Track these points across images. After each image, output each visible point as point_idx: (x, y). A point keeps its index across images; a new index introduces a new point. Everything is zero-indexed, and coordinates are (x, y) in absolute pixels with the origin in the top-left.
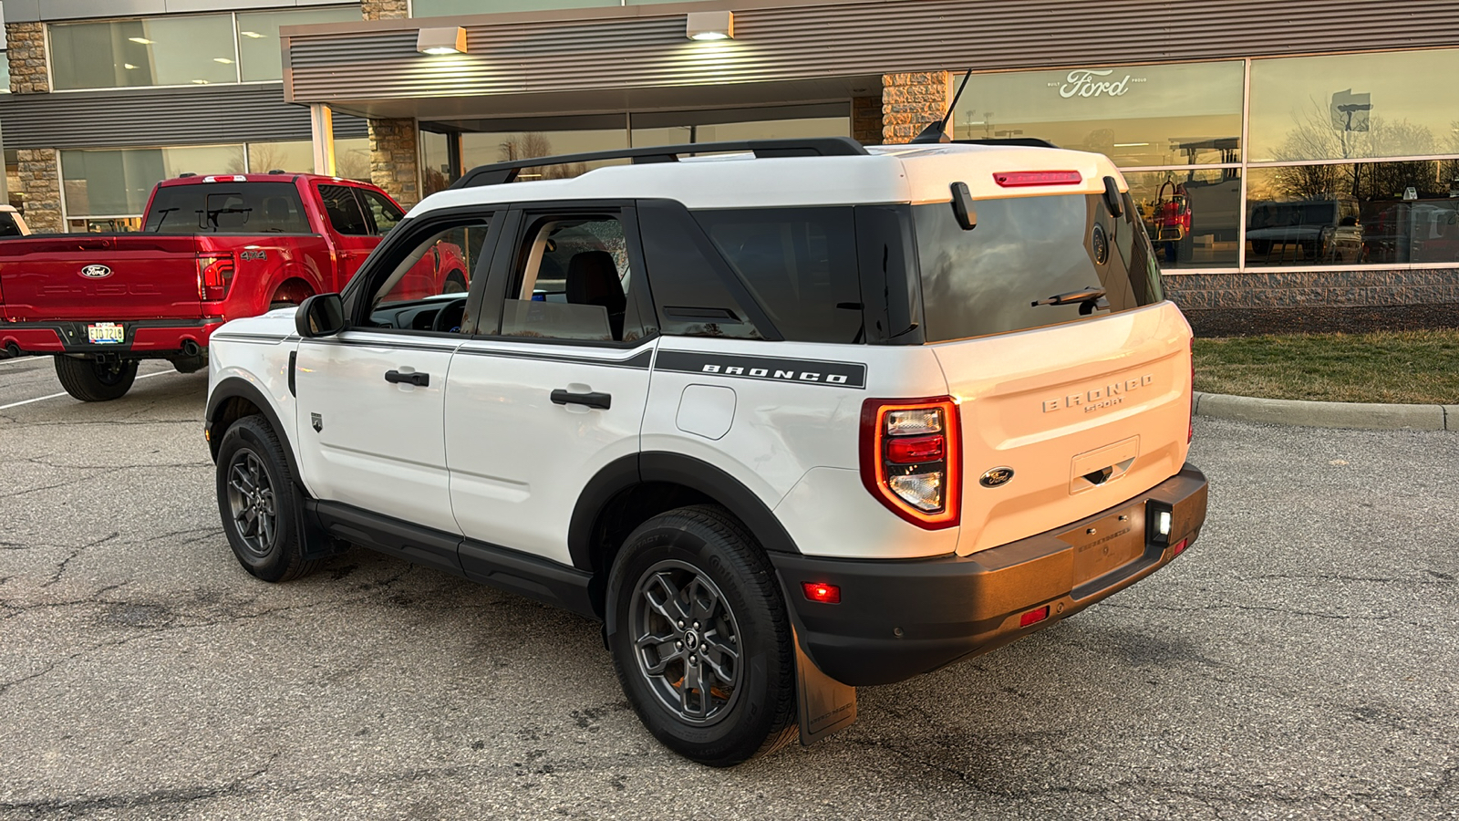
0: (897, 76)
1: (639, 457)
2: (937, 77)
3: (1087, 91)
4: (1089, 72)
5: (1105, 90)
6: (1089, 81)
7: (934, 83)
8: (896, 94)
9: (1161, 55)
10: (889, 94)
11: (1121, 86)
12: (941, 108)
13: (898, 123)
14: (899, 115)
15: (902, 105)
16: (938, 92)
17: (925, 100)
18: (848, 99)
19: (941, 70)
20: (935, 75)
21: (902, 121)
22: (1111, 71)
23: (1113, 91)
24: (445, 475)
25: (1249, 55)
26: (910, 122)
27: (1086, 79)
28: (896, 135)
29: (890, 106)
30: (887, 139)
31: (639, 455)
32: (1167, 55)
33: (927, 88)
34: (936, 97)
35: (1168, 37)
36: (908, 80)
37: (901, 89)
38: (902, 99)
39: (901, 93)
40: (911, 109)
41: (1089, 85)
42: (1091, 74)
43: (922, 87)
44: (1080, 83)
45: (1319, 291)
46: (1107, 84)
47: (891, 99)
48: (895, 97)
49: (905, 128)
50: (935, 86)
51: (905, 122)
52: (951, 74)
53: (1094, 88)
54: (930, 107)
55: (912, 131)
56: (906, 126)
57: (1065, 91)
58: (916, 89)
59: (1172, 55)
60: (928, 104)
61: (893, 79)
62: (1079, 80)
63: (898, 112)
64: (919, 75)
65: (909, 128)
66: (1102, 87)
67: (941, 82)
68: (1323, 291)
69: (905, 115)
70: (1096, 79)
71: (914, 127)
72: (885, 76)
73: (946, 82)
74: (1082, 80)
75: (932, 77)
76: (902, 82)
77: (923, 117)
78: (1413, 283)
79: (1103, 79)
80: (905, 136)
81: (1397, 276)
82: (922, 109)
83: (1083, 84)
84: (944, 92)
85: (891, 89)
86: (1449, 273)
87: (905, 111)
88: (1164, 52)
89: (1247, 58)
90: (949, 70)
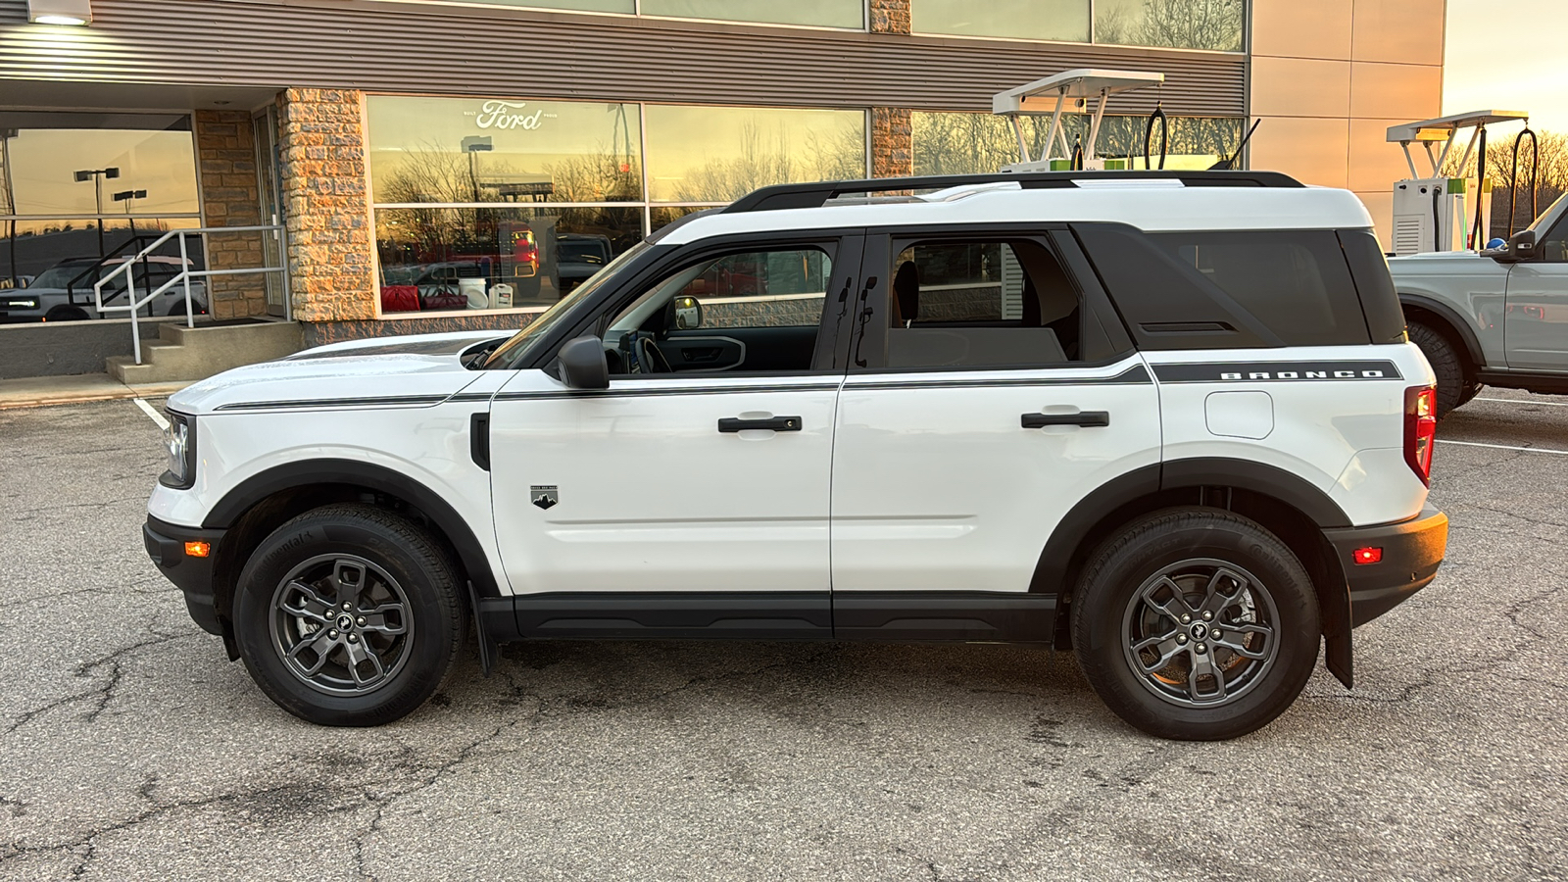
0: (305, 91)
1: (1161, 467)
2: (350, 96)
3: (503, 123)
4: (504, 103)
5: (520, 123)
6: (503, 112)
7: (347, 102)
8: (305, 112)
9: (570, 93)
10: (297, 111)
11: (534, 120)
12: (356, 130)
13: (309, 144)
14: (310, 135)
15: (312, 124)
16: (352, 113)
17: (338, 121)
18: (188, 111)
19: (355, 89)
20: (347, 93)
21: (314, 141)
22: (524, 104)
23: (528, 125)
24: (824, 525)
25: (645, 100)
26: (324, 144)
27: (501, 110)
28: (308, 157)
29: (299, 125)
30: (298, 161)
31: (1162, 464)
32: (575, 93)
33: (339, 107)
34: (350, 117)
35: (574, 75)
36: (318, 96)
37: (310, 105)
38: (313, 118)
39: (311, 110)
40: (323, 129)
41: (504, 116)
42: (505, 106)
43: (334, 106)
44: (495, 114)
45: (713, 321)
46: (521, 117)
47: (299, 117)
48: (303, 114)
49: (318, 150)
50: (348, 105)
51: (318, 143)
52: (364, 93)
53: (509, 120)
54: (344, 129)
55: (326, 154)
56: (319, 147)
57: (482, 121)
58: (327, 107)
59: (580, 93)
60: (342, 125)
61: (300, 93)
62: (494, 110)
63: (308, 131)
64: (329, 92)
65: (323, 150)
66: (517, 120)
67: (354, 102)
68: (715, 321)
69: (317, 135)
70: (511, 111)
71: (328, 149)
72: (291, 90)
73: (359, 102)
74: (498, 111)
75: (344, 95)
76: (311, 99)
77: (337, 139)
78: (778, 313)
79: (518, 112)
80: (318, 159)
81: (767, 307)
82: (336, 130)
83: (499, 115)
84: (358, 113)
85: (299, 105)
86: (801, 303)
87: (317, 131)
88: (572, 90)
89: (641, 102)
90: (362, 90)
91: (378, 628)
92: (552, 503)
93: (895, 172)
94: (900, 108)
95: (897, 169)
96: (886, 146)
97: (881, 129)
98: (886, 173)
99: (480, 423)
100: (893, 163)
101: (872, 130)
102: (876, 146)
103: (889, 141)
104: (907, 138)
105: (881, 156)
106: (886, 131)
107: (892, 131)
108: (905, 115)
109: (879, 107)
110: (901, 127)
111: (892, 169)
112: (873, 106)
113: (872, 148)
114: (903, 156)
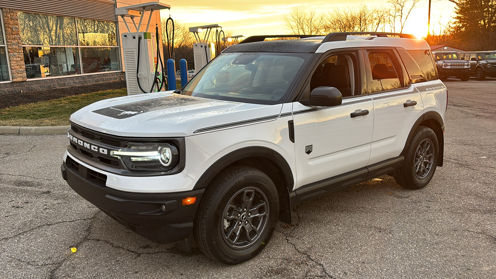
24: (369, 145)
31: (424, 114)
91: (256, 215)
92: (311, 151)
93: (14, 34)
94: (13, 9)
95: (15, 33)
96: (10, 24)
97: (7, 17)
98: (11, 34)
99: (291, 124)
100: (13, 31)
101: (3, 18)
102: (6, 24)
103: (11, 22)
104: (17, 21)
105: (8, 28)
106: (9, 18)
107: (11, 18)
108: (15, 12)
109: (5, 9)
110: (14, 17)
111: (13, 33)
112: (3, 8)
113: (4, 24)
114: (16, 28)
